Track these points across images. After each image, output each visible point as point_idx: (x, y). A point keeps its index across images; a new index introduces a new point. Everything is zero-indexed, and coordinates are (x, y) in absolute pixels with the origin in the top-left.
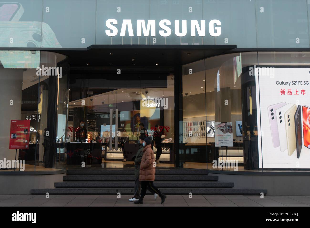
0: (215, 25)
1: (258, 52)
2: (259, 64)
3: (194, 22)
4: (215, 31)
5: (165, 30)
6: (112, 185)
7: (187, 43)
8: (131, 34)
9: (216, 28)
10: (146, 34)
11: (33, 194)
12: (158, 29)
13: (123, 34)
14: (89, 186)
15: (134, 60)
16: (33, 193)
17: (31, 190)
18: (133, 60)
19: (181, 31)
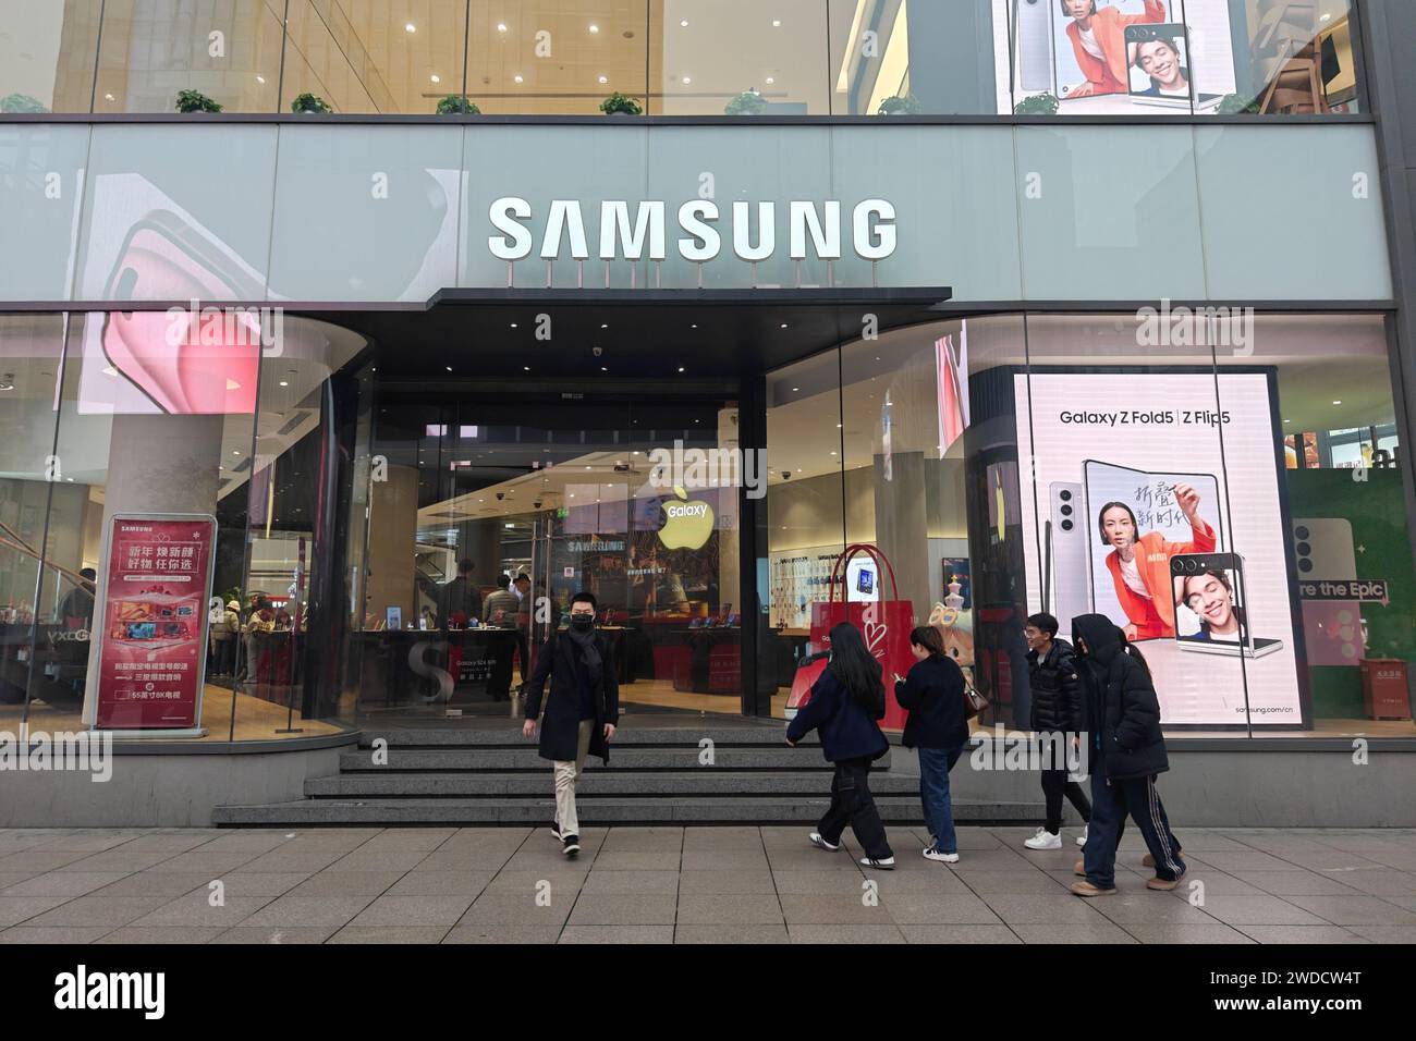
0: (874, 217)
1: (1028, 317)
2: (1030, 358)
3: (800, 210)
4: (875, 240)
5: (699, 238)
6: (511, 790)
7: (778, 283)
8: (579, 249)
9: (878, 229)
10: (632, 250)
11: (220, 826)
12: (675, 231)
13: (550, 249)
14: (428, 791)
15: (600, 350)
16: (222, 821)
17: (215, 810)
18: (598, 350)
19: (754, 242)
